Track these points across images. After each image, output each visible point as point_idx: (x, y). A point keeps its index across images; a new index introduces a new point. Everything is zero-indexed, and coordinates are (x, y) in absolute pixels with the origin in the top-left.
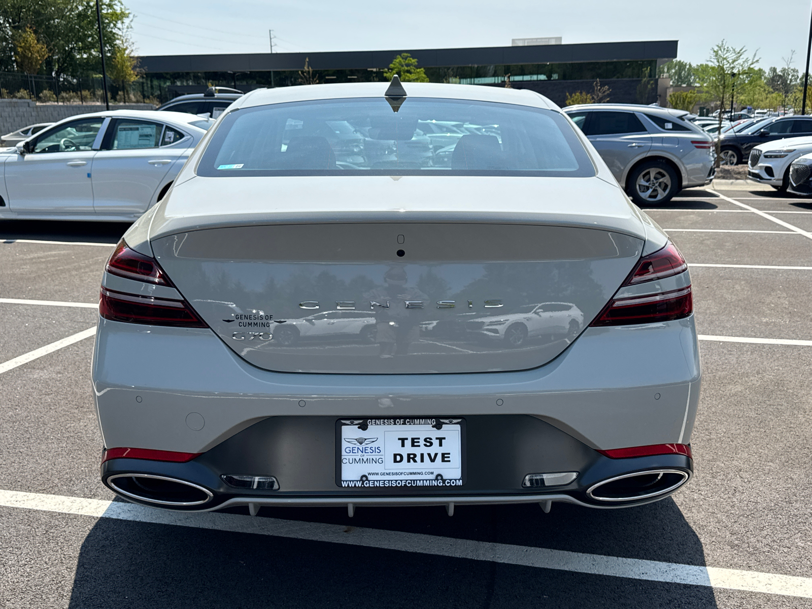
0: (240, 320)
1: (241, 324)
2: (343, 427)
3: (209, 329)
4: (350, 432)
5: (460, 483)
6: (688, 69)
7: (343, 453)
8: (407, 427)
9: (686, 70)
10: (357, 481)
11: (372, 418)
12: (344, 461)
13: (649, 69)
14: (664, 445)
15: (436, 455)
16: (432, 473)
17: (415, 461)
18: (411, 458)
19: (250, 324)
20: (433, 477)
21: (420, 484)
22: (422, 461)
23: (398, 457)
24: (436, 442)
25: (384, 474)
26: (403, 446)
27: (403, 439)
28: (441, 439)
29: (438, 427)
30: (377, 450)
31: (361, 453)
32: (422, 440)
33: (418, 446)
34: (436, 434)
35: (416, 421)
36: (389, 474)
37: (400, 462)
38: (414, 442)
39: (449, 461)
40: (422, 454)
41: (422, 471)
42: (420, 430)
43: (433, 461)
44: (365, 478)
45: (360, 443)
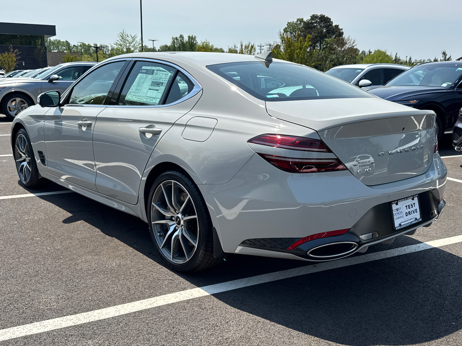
0: (360, 164)
1: (360, 166)
2: (393, 205)
3: (348, 170)
4: (394, 207)
5: (420, 220)
6: (49, 41)
7: (394, 216)
8: (407, 201)
9: (48, 42)
10: (398, 227)
11: (399, 200)
12: (395, 219)
13: (40, 41)
15: (414, 210)
16: (414, 218)
17: (410, 214)
19: (363, 166)
20: (414, 220)
21: (413, 223)
22: (412, 214)
23: (407, 214)
24: (413, 205)
25: (404, 222)
26: (407, 209)
27: (406, 206)
28: (414, 204)
29: (413, 199)
30: (401, 212)
31: (398, 215)
32: (410, 206)
33: (410, 208)
34: (413, 202)
35: (409, 198)
36: (405, 221)
37: (407, 216)
38: (409, 207)
39: (417, 212)
40: (411, 211)
41: (412, 218)
42: (409, 202)
43: (414, 213)
44: (400, 225)
45: (397, 211)
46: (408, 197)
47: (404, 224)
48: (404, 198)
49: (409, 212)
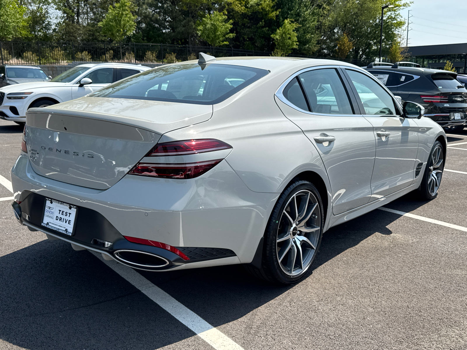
2: (47, 201)
4: (48, 203)
5: (70, 235)
7: (45, 212)
8: (62, 205)
10: (45, 224)
11: (53, 199)
12: (45, 215)
14: (148, 240)
15: (67, 220)
16: (65, 228)
17: (61, 221)
18: (61, 219)
21: (60, 231)
22: (63, 222)
23: (57, 218)
24: (68, 214)
25: (52, 224)
26: (59, 213)
27: (60, 211)
28: (70, 214)
29: (70, 208)
30: (53, 213)
31: (49, 213)
32: (65, 213)
33: (63, 215)
34: (69, 211)
35: (64, 204)
36: (54, 224)
37: (57, 220)
38: (62, 213)
39: (70, 224)
40: (64, 219)
41: (63, 226)
42: (65, 208)
43: (66, 222)
44: (48, 224)
45: (49, 209)
46: (64, 202)
47: (52, 226)
48: (59, 201)
49: (60, 218)
